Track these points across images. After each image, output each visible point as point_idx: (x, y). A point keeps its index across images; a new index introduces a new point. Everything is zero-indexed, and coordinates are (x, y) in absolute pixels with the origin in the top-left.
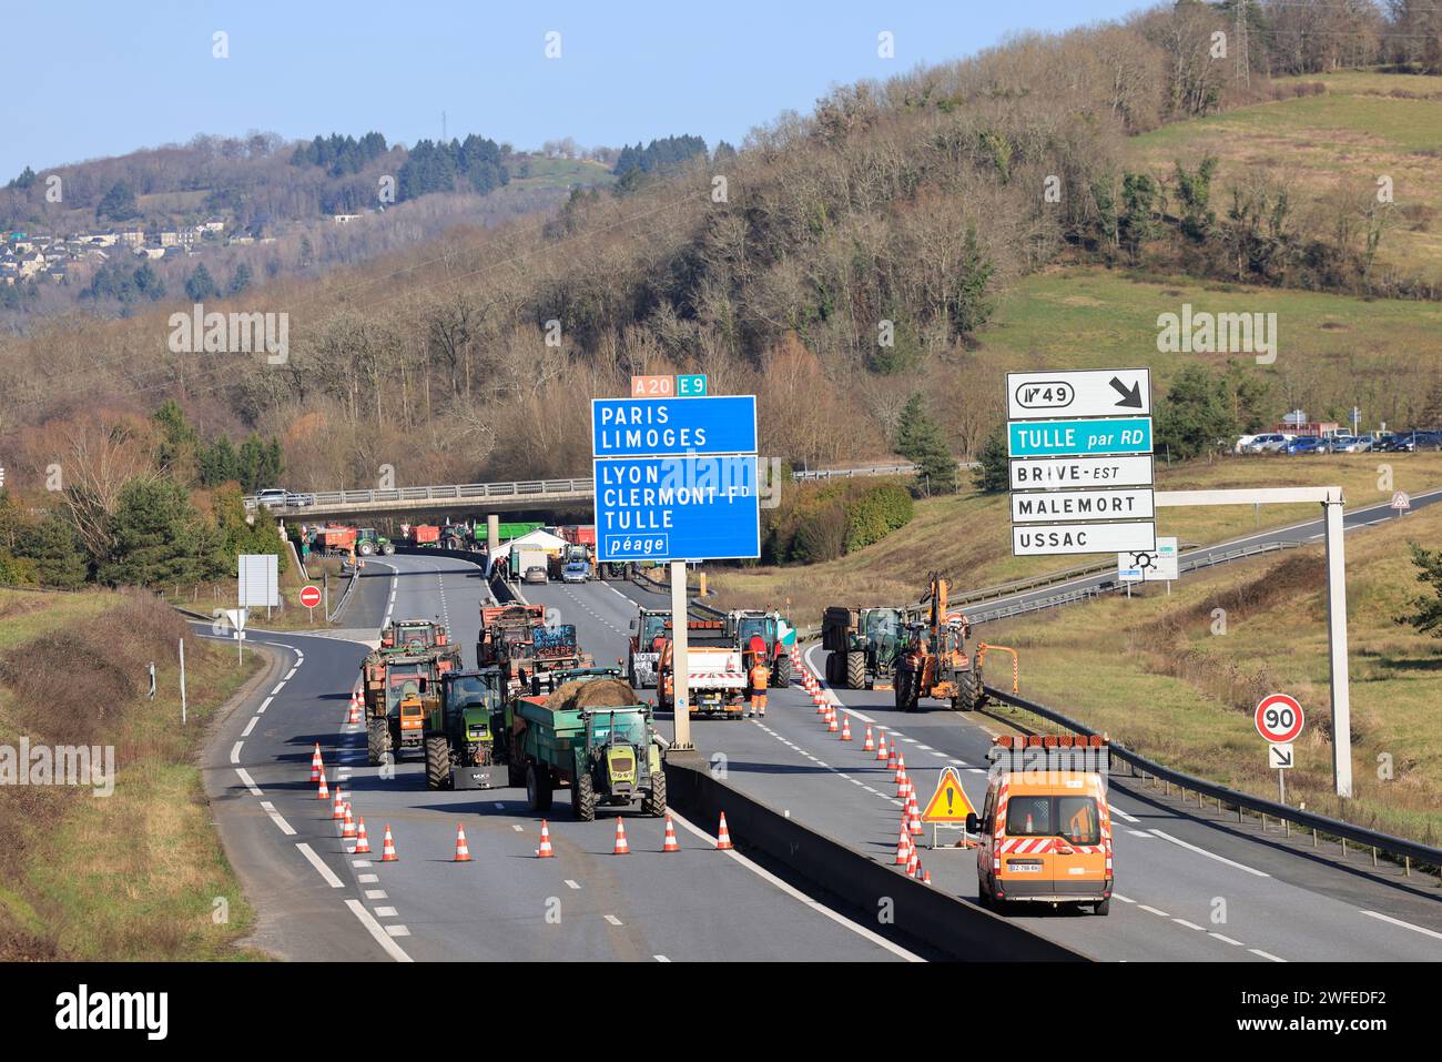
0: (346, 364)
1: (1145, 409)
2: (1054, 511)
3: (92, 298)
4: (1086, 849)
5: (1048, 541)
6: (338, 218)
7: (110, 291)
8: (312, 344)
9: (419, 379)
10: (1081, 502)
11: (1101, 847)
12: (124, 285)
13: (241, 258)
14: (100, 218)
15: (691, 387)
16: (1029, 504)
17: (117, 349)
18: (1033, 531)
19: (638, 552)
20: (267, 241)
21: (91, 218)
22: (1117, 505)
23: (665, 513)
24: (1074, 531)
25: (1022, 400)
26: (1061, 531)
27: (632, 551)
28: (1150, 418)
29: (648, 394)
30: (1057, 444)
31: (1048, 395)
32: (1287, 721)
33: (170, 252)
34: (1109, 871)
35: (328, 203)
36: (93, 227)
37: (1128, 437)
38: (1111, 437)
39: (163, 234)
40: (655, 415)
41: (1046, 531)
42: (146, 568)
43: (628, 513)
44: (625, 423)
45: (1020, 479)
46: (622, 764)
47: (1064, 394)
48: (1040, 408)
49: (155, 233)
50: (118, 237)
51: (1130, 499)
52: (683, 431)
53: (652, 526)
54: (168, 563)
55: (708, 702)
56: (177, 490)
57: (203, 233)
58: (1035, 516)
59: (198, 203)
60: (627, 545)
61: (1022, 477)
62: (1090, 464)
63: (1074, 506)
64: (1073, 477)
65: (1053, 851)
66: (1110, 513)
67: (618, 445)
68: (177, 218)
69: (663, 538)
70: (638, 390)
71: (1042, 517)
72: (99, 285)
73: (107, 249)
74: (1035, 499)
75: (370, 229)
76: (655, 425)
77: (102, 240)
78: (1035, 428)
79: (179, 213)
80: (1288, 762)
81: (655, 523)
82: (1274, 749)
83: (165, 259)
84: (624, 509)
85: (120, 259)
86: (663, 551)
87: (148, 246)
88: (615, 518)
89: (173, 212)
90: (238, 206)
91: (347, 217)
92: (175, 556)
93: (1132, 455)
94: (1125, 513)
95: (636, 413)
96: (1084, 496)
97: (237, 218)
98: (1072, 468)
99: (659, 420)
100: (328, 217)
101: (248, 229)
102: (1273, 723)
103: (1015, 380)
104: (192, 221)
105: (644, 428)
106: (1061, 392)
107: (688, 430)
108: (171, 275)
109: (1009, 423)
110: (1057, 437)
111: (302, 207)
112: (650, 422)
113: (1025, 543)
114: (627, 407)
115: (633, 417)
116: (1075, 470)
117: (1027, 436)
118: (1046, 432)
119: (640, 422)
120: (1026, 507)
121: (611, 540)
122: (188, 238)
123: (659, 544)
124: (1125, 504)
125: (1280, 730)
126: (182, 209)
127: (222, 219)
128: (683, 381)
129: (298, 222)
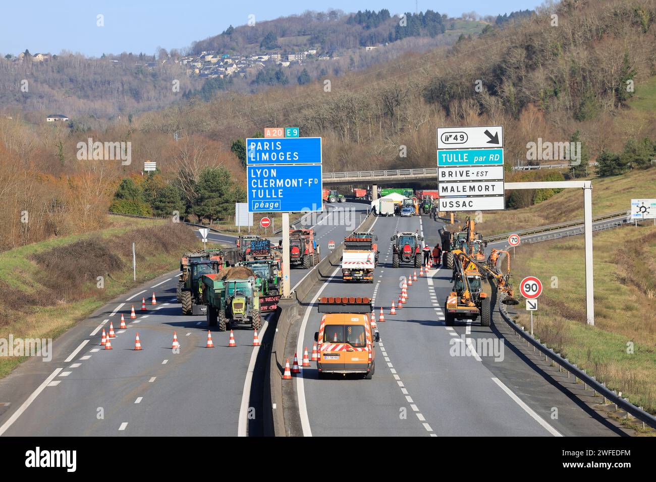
0: (343, 115)
1: (500, 145)
2: (458, 191)
3: (256, 84)
4: (360, 349)
5: (455, 205)
6: (367, 48)
7: (264, 81)
8: (328, 107)
9: (378, 122)
10: (470, 187)
11: (366, 348)
12: (271, 79)
13: (322, 66)
14: (262, 48)
15: (292, 133)
16: (447, 188)
17: (248, 108)
18: (448, 200)
19: (267, 208)
20: (335, 58)
21: (258, 48)
22: (487, 189)
23: (280, 190)
24: (467, 200)
25: (444, 140)
26: (461, 200)
27: (264, 208)
28: (503, 149)
29: (272, 136)
30: (460, 161)
31: (456, 138)
32: (534, 289)
33: (292, 63)
34: (370, 359)
35: (363, 41)
36: (258, 52)
37: (492, 158)
38: (484, 157)
39: (289, 55)
40: (275, 146)
41: (454, 200)
42: (211, 208)
43: (262, 191)
44: (261, 149)
45: (442, 177)
46: (239, 305)
47: (463, 137)
48: (452, 144)
49: (286, 54)
50: (269, 57)
51: (493, 186)
52: (288, 153)
53: (274, 196)
54: (221, 205)
55: (357, 275)
56: (225, 173)
57: (307, 55)
58: (449, 193)
59: (305, 41)
60: (262, 205)
61: (444, 175)
62: (475, 170)
63: (467, 189)
64: (467, 176)
65: (344, 350)
66: (484, 192)
67: (258, 160)
68: (296, 48)
69: (278, 202)
70: (267, 134)
71: (452, 194)
72: (260, 78)
73: (264, 62)
74: (449, 185)
75: (381, 53)
76: (275, 150)
77: (262, 58)
78: (450, 153)
79: (296, 46)
80: (535, 308)
81: (275, 195)
82: (528, 302)
83: (289, 67)
84: (261, 189)
85: (270, 67)
86: (278, 208)
87: (282, 61)
88: (257, 193)
89: (294, 45)
90: (323, 42)
91: (371, 48)
92: (224, 203)
93: (494, 166)
94: (491, 192)
95: (267, 145)
96: (472, 184)
97: (322, 48)
98: (467, 171)
99: (277, 148)
100: (363, 48)
101: (327, 53)
102: (528, 290)
103: (440, 131)
104: (302, 49)
105: (270, 152)
106: (462, 136)
107: (290, 153)
108: (291, 74)
109: (438, 151)
110: (460, 157)
111: (351, 43)
112: (273, 149)
113: (445, 205)
114: (262, 142)
115: (265, 147)
116: (468, 172)
117: (446, 157)
118: (455, 155)
119: (268, 149)
120: (445, 189)
121: (254, 203)
122: (301, 57)
123: (277, 205)
124: (491, 188)
125: (531, 293)
126: (298, 44)
127: (316, 48)
128: (288, 130)
129: (349, 50)
